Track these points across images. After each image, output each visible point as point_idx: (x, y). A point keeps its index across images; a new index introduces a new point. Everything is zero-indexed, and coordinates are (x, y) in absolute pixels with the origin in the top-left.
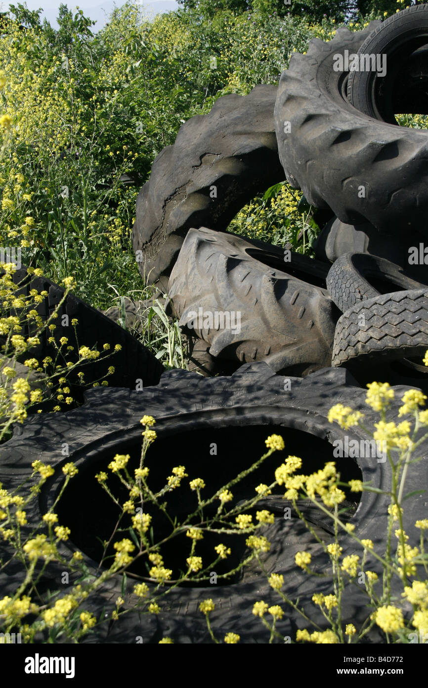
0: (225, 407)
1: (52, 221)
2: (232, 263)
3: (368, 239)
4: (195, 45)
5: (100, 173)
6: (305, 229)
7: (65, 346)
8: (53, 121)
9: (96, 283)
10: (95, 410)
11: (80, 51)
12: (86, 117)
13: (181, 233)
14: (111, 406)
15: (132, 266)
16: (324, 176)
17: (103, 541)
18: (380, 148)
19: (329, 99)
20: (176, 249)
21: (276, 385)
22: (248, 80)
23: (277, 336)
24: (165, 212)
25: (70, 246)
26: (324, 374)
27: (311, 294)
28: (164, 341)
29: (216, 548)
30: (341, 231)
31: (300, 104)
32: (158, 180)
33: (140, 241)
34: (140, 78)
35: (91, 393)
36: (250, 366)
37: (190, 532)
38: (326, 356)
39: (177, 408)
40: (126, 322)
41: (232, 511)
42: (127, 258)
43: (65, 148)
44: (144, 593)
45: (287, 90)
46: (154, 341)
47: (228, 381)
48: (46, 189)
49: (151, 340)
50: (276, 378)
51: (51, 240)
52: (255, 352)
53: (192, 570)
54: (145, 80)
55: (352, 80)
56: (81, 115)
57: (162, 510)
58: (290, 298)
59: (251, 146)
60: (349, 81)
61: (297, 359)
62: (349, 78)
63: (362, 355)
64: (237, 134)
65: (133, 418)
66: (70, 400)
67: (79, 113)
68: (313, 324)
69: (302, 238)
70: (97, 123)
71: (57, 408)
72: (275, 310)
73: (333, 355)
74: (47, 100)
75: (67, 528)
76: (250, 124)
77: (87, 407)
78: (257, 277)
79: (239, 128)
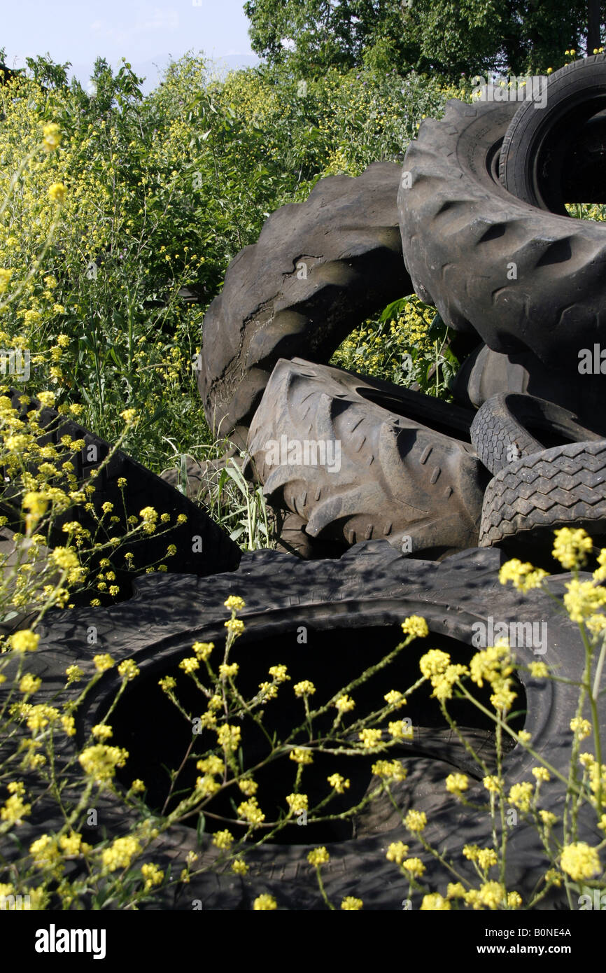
0: (332, 601)
1: (83, 350)
2: (338, 407)
3: (528, 375)
4: (283, 112)
5: (150, 286)
6: (438, 363)
7: (109, 515)
8: (86, 213)
9: (143, 437)
10: (149, 604)
11: (122, 120)
12: (132, 208)
13: (266, 365)
14: (172, 599)
15: (195, 415)
16: (468, 285)
17: (171, 770)
18: (546, 247)
19: (474, 180)
20: (258, 388)
21: (402, 571)
22: (359, 159)
23: (401, 508)
24: (243, 337)
25: (108, 385)
26: (469, 556)
27: (449, 450)
28: (242, 516)
29: (329, 779)
30: (490, 364)
31: (433, 187)
32: (234, 292)
33: (208, 377)
34: (208, 155)
35: (144, 581)
36: (366, 545)
37: (294, 754)
38: (470, 536)
39: (264, 603)
40: (188, 490)
41: (353, 726)
42: (188, 403)
43: (103, 250)
44: (226, 844)
45: (416, 167)
46: (227, 517)
47: (335, 566)
48: (76, 306)
49: (223, 515)
50: (402, 562)
51: (82, 377)
52: (370, 530)
53: (293, 813)
54: (215, 157)
55: (505, 156)
56: (126, 204)
57: (255, 722)
58: (419, 455)
59: (365, 247)
60: (501, 156)
61: (429, 541)
62: (502, 152)
63: (523, 533)
64: (344, 230)
65: (203, 616)
66: (115, 589)
67: (123, 202)
68: (452, 492)
69: (434, 375)
70: (147, 215)
71: (96, 602)
72: (399, 471)
73: (481, 534)
74: (79, 185)
75: (124, 750)
76: (364, 216)
77: (138, 599)
78: (373, 426)
79: (348, 221)
